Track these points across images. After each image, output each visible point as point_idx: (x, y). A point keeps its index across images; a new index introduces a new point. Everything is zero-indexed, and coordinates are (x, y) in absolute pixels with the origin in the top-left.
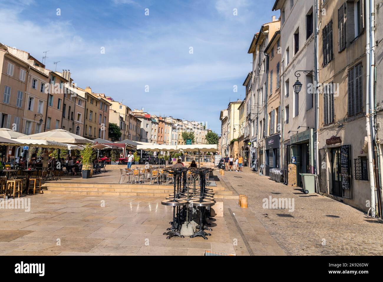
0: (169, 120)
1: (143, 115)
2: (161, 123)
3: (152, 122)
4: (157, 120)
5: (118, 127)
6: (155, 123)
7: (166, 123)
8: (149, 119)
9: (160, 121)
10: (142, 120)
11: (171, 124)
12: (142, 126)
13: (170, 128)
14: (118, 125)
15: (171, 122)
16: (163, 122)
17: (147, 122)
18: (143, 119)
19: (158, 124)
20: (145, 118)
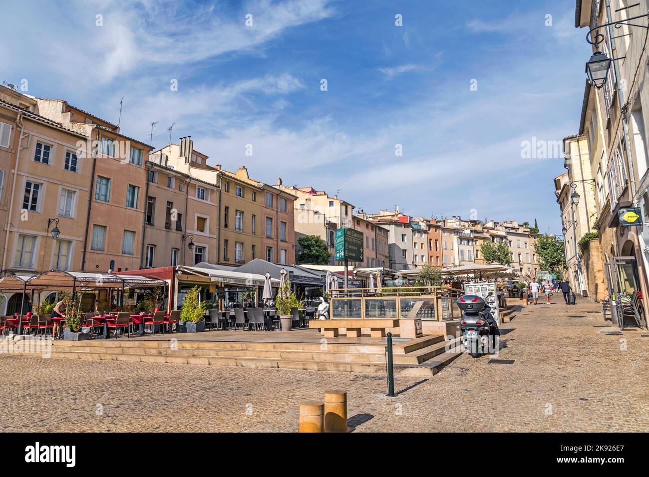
0: (452, 224)
1: (395, 218)
2: (432, 230)
3: (414, 230)
4: (423, 226)
5: (322, 242)
6: (420, 231)
7: (445, 230)
8: (407, 225)
9: (429, 226)
10: (391, 228)
11: (455, 231)
12: (392, 239)
13: (455, 238)
14: (324, 238)
15: (458, 227)
16: (437, 227)
17: (402, 230)
18: (394, 225)
19: (426, 232)
20: (397, 224)
